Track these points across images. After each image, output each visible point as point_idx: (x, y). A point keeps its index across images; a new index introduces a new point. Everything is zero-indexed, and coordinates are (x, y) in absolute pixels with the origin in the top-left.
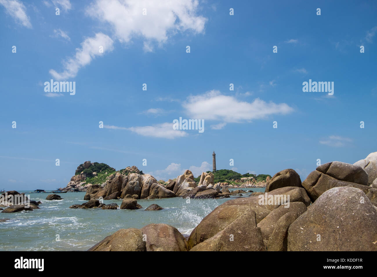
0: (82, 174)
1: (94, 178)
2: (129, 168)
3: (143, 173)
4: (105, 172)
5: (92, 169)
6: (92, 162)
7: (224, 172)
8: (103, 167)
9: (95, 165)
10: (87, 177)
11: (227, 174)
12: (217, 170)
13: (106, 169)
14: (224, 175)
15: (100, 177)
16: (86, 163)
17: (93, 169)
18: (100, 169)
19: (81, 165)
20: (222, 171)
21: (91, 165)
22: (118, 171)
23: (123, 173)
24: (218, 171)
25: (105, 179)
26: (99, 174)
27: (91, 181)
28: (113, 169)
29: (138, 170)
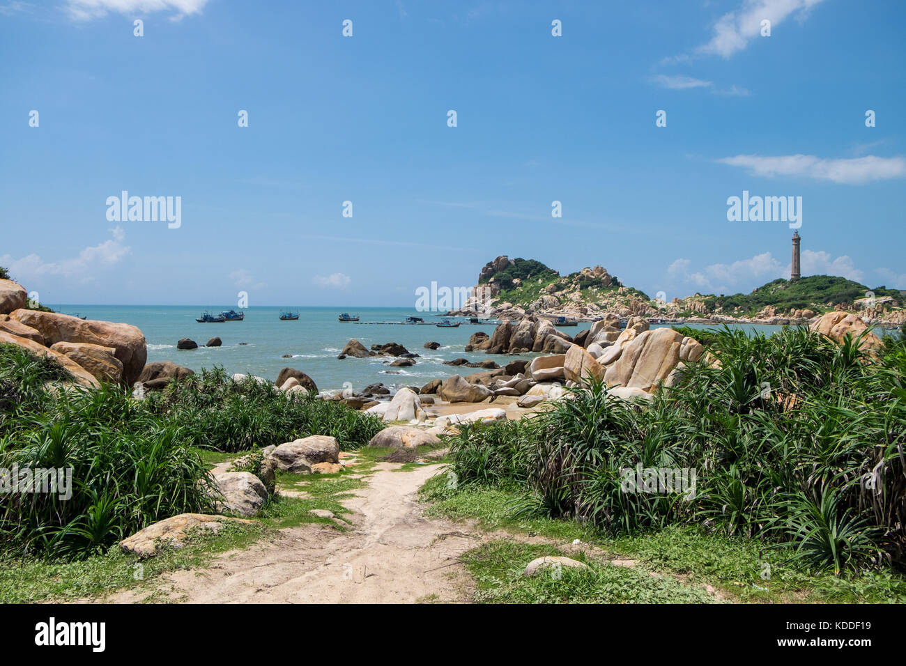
0: (491, 283)
1: (516, 292)
2: (587, 271)
3: (618, 281)
4: (538, 280)
5: (511, 273)
6: (511, 258)
7: (821, 282)
8: (532, 268)
9: (516, 265)
10: (501, 288)
11: (827, 287)
12: (801, 277)
13: (539, 271)
14: (819, 288)
15: (527, 289)
16: (498, 259)
17: (513, 272)
18: (528, 272)
19: (490, 264)
20: (814, 279)
21: (509, 263)
22: (565, 277)
23: (574, 282)
24: (804, 278)
25: (537, 293)
26: (524, 284)
27: (510, 296)
28: (555, 272)
29: (607, 274)
